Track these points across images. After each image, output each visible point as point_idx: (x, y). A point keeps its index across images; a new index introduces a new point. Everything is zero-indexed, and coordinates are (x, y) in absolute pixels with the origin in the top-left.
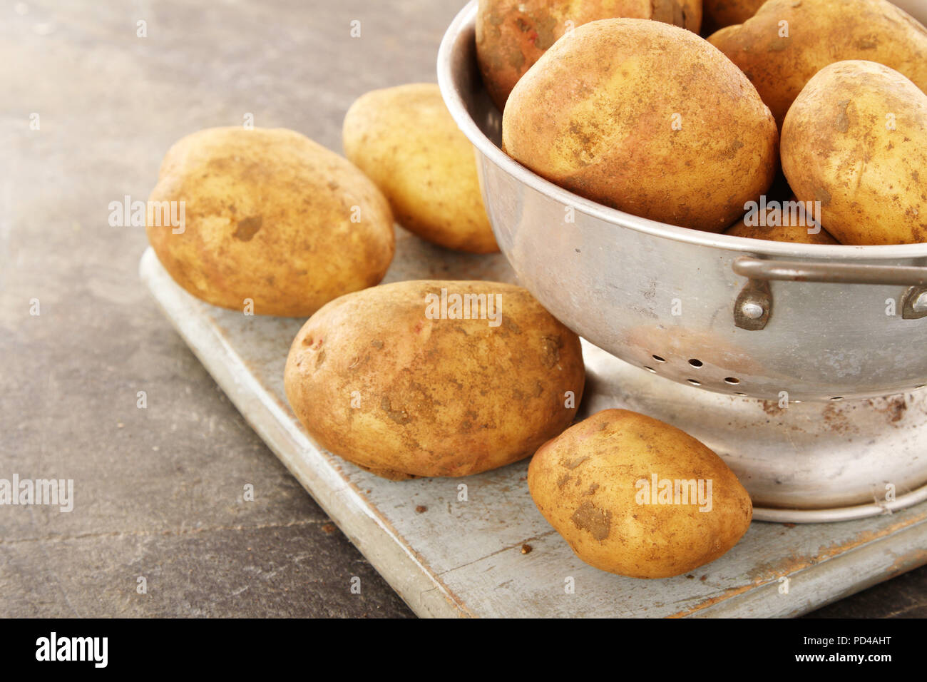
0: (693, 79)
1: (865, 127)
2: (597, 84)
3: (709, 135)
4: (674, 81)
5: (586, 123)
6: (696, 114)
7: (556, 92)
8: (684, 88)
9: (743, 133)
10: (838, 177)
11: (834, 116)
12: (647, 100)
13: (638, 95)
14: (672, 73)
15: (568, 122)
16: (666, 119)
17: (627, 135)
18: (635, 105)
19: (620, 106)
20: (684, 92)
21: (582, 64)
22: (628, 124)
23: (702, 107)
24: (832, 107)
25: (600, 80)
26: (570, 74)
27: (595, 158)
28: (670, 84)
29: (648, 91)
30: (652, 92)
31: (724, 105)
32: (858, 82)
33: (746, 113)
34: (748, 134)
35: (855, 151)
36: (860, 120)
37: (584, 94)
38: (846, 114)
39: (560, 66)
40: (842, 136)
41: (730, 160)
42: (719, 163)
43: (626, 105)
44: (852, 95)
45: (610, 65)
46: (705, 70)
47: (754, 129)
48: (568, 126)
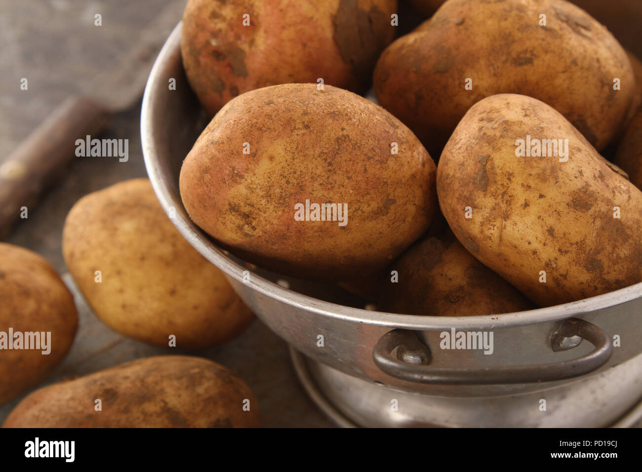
0: (337, 153)
1: (502, 185)
2: (247, 170)
3: (359, 201)
4: (319, 159)
5: (242, 204)
6: (343, 186)
7: (212, 177)
8: (330, 164)
9: (394, 191)
10: (482, 232)
11: (475, 173)
12: (295, 181)
13: (285, 177)
14: (316, 152)
15: (227, 203)
16: (315, 195)
17: (280, 213)
18: (284, 187)
19: (270, 189)
20: (330, 168)
21: (232, 151)
22: (279, 203)
23: (349, 178)
24: (473, 162)
25: (249, 165)
26: (222, 160)
27: (256, 231)
28: (315, 162)
29: (295, 173)
30: (298, 173)
31: (371, 171)
32: (498, 134)
33: (395, 172)
34: (399, 190)
35: (494, 209)
36: (499, 178)
37: (236, 180)
38: (485, 172)
39: (214, 151)
40: (481, 194)
41: (385, 217)
42: (374, 222)
43: (275, 188)
44: (491, 150)
45: (257, 151)
46: (350, 140)
47: (405, 184)
48: (227, 206)
